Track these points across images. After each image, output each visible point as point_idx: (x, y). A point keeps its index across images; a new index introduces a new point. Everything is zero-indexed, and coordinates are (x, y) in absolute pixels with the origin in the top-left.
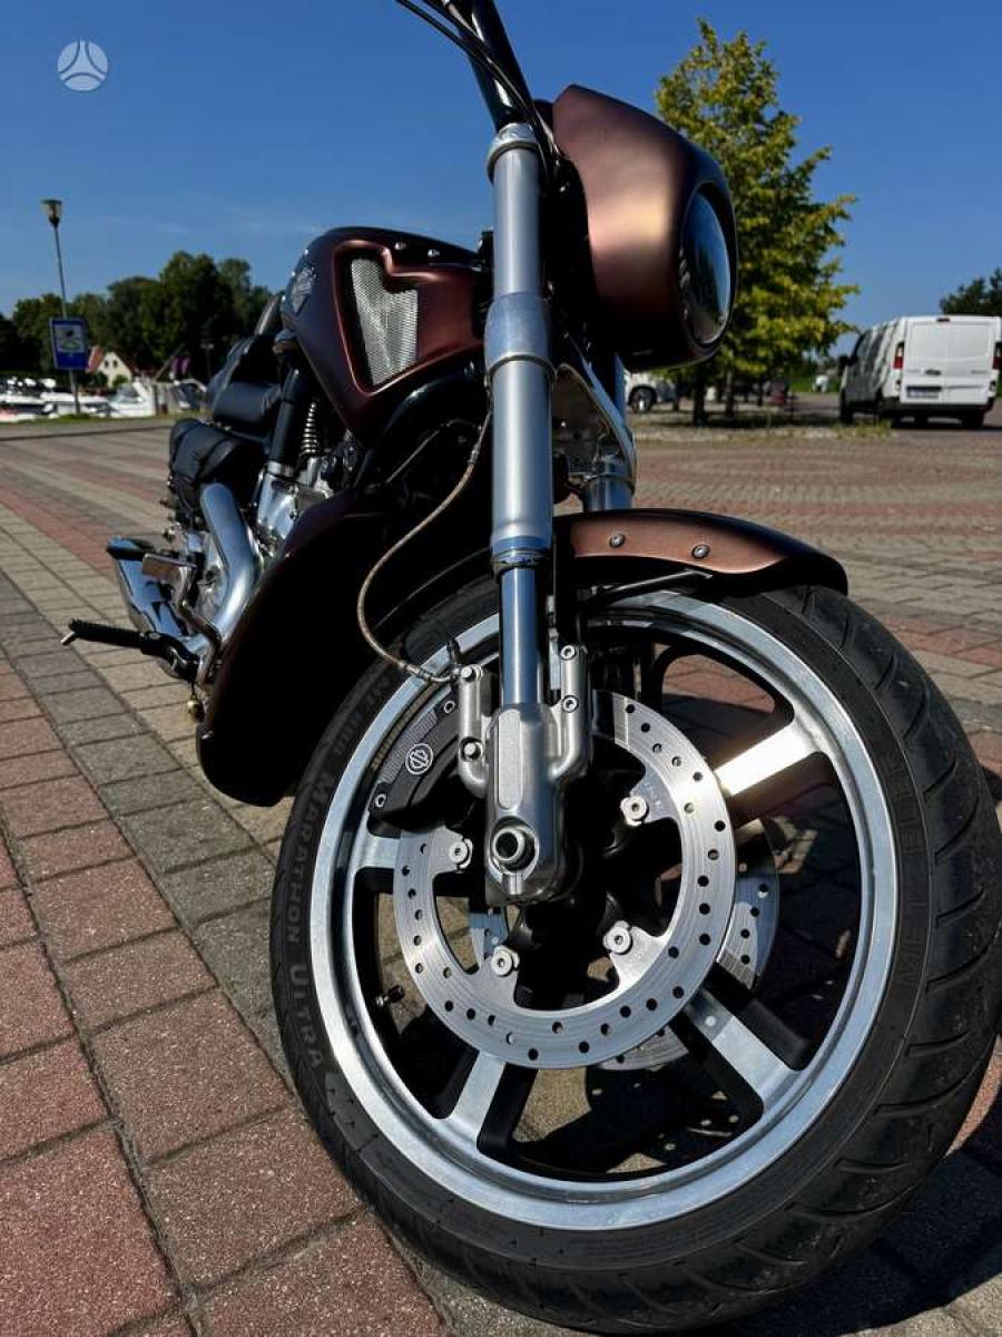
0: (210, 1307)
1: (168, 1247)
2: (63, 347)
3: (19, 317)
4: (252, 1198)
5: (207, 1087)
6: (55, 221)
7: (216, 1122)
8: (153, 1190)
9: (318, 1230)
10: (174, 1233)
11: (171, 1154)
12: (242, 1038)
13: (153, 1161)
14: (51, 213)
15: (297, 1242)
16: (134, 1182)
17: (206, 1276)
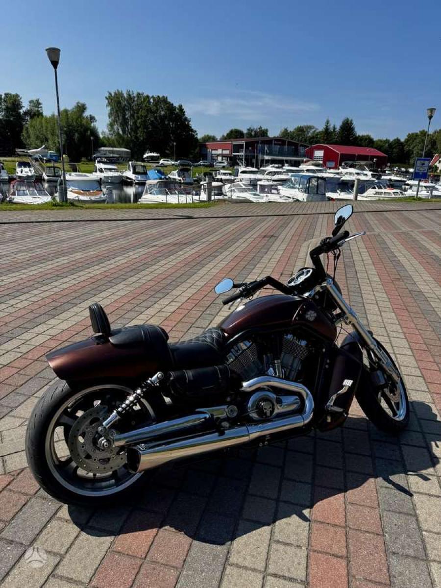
0: (350, 532)
1: (347, 518)
2: (418, 170)
3: (407, 141)
4: (364, 520)
5: (364, 495)
6: (430, 117)
7: (362, 503)
8: (347, 507)
9: (373, 533)
10: (349, 517)
11: (352, 503)
12: (374, 490)
13: (349, 503)
14: (430, 113)
15: (368, 532)
16: (345, 504)
17: (352, 527)
